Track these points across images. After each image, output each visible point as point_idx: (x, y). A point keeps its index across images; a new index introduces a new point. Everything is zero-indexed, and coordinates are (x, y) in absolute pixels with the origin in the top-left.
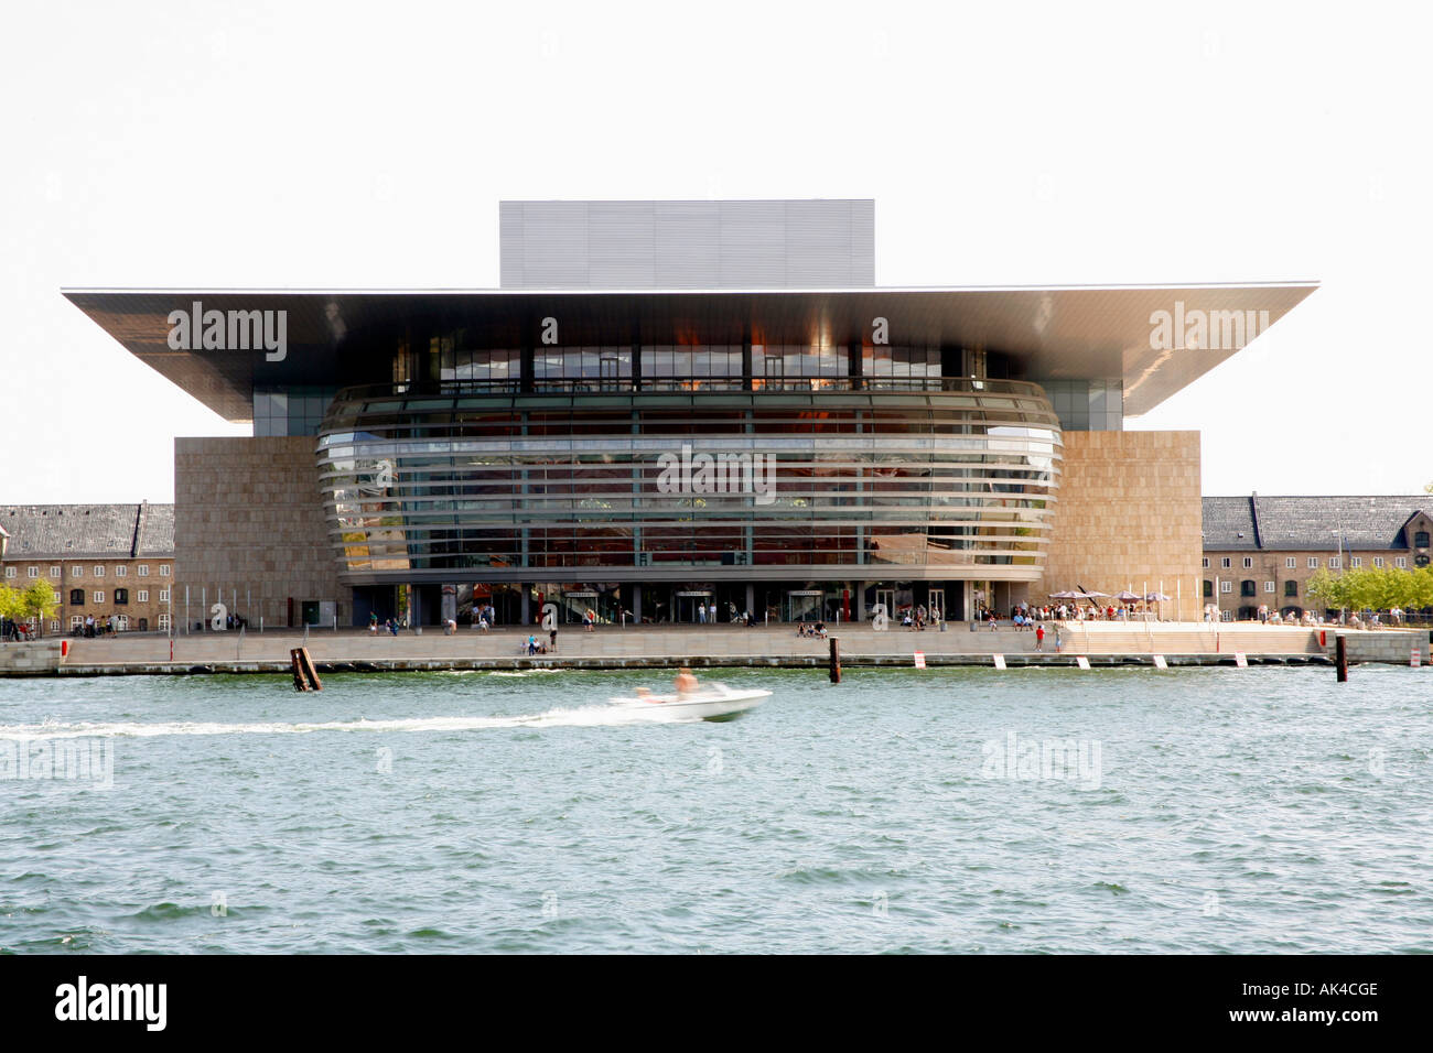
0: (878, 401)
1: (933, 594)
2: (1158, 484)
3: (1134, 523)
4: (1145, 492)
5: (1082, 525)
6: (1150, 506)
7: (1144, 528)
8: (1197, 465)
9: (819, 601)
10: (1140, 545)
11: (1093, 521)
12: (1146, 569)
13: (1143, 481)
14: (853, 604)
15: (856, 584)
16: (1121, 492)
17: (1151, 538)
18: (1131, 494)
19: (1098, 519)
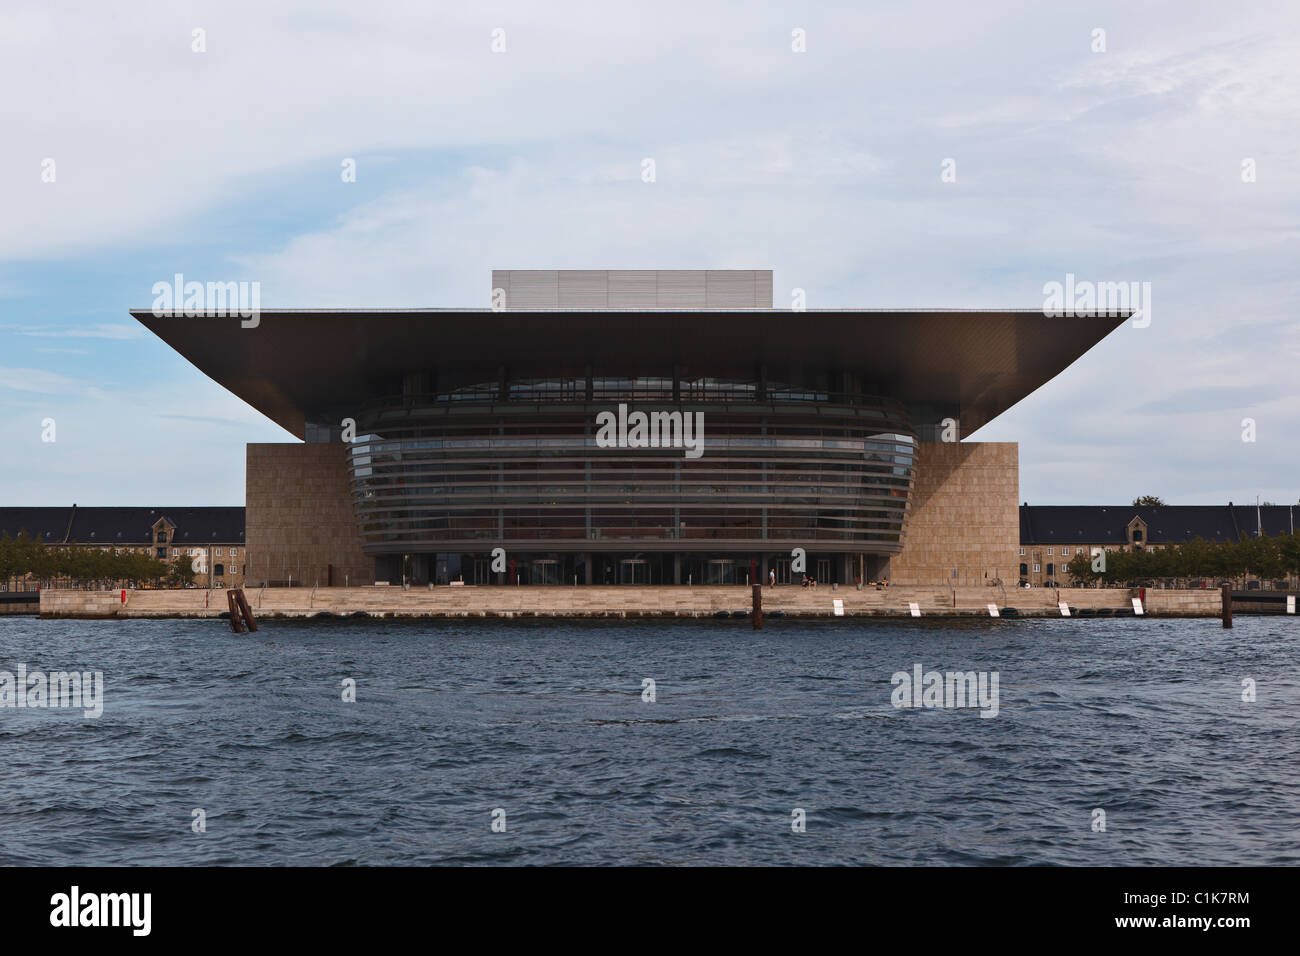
0: (780, 410)
1: (821, 563)
2: (987, 482)
3: (969, 512)
4: (977, 489)
5: (930, 514)
6: (980, 499)
7: (977, 517)
8: (1015, 468)
9: (731, 568)
10: (973, 529)
11: (938, 511)
12: (977, 547)
13: (975, 480)
14: (759, 570)
15: (759, 555)
16: (959, 489)
17: (982, 524)
18: (966, 490)
19: (941, 508)
